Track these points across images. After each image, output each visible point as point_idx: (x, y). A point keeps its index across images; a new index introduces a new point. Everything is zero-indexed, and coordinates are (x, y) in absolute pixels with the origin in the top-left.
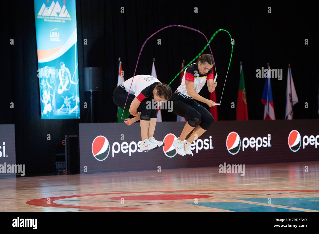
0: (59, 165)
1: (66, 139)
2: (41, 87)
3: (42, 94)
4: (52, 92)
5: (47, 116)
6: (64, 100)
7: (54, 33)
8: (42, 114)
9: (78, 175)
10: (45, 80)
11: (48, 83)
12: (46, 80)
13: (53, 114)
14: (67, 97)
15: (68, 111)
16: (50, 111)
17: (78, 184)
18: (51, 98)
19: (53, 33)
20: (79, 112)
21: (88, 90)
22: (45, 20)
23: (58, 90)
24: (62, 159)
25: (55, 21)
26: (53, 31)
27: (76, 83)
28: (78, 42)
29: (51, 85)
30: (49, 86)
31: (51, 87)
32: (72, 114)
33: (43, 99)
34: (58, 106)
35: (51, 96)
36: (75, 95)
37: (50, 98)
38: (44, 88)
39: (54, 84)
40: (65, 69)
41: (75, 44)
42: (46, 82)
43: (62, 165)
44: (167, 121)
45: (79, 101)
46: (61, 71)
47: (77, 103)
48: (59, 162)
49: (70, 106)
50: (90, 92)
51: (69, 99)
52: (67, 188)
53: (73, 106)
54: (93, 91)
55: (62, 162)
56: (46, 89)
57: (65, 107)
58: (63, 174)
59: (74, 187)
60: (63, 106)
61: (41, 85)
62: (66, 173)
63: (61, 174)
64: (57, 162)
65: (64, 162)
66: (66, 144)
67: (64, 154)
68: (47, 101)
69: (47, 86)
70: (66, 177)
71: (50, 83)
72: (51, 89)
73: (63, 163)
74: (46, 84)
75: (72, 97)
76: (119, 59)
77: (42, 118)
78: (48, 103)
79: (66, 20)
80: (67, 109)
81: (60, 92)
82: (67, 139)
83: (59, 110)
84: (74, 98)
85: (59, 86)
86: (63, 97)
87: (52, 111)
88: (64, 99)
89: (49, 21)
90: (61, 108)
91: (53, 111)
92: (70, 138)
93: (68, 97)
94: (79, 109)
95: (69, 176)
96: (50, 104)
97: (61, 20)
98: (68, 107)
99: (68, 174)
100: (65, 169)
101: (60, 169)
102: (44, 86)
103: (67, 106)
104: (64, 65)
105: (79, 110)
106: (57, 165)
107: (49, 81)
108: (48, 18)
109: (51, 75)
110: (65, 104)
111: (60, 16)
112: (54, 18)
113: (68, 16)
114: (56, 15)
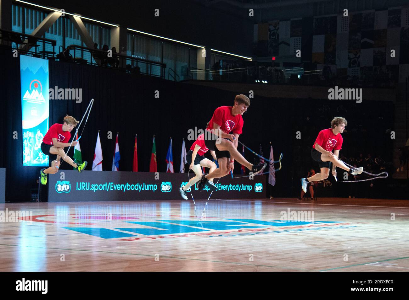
0: (33, 196)
3: (24, 149)
4: (31, 148)
5: (27, 164)
7: (34, 110)
8: (24, 162)
9: (47, 203)
11: (28, 142)
12: (27, 140)
13: (31, 163)
15: (41, 162)
16: (29, 161)
17: (46, 208)
18: (30, 152)
20: (48, 162)
22: (28, 102)
23: (35, 147)
24: (36, 192)
25: (35, 102)
28: (49, 117)
29: (30, 144)
30: (29, 145)
31: (30, 145)
32: (43, 163)
33: (24, 153)
34: (35, 158)
37: (29, 152)
38: (25, 146)
39: (33, 143)
40: (40, 134)
41: (47, 118)
42: (27, 142)
43: (36, 196)
44: (107, 170)
46: (37, 135)
48: (34, 194)
49: (42, 158)
52: (38, 210)
53: (44, 158)
56: (27, 146)
57: (39, 159)
58: (36, 202)
59: (44, 210)
60: (38, 158)
61: (24, 144)
62: (39, 201)
63: (35, 201)
64: (32, 194)
65: (37, 194)
67: (38, 189)
68: (27, 154)
69: (27, 144)
70: (38, 204)
71: (30, 142)
72: (30, 146)
73: (37, 195)
74: (27, 143)
78: (28, 156)
79: (42, 102)
80: (40, 160)
83: (35, 161)
85: (36, 145)
86: (38, 152)
88: (39, 153)
89: (31, 102)
90: (37, 159)
91: (31, 161)
93: (41, 152)
94: (48, 160)
95: (40, 203)
96: (29, 156)
97: (39, 102)
98: (41, 159)
99: (40, 202)
100: (38, 198)
101: (34, 198)
104: (39, 131)
106: (32, 196)
107: (29, 141)
108: (30, 100)
109: (30, 137)
110: (39, 157)
111: (38, 99)
112: (34, 100)
113: (44, 99)
114: (36, 99)
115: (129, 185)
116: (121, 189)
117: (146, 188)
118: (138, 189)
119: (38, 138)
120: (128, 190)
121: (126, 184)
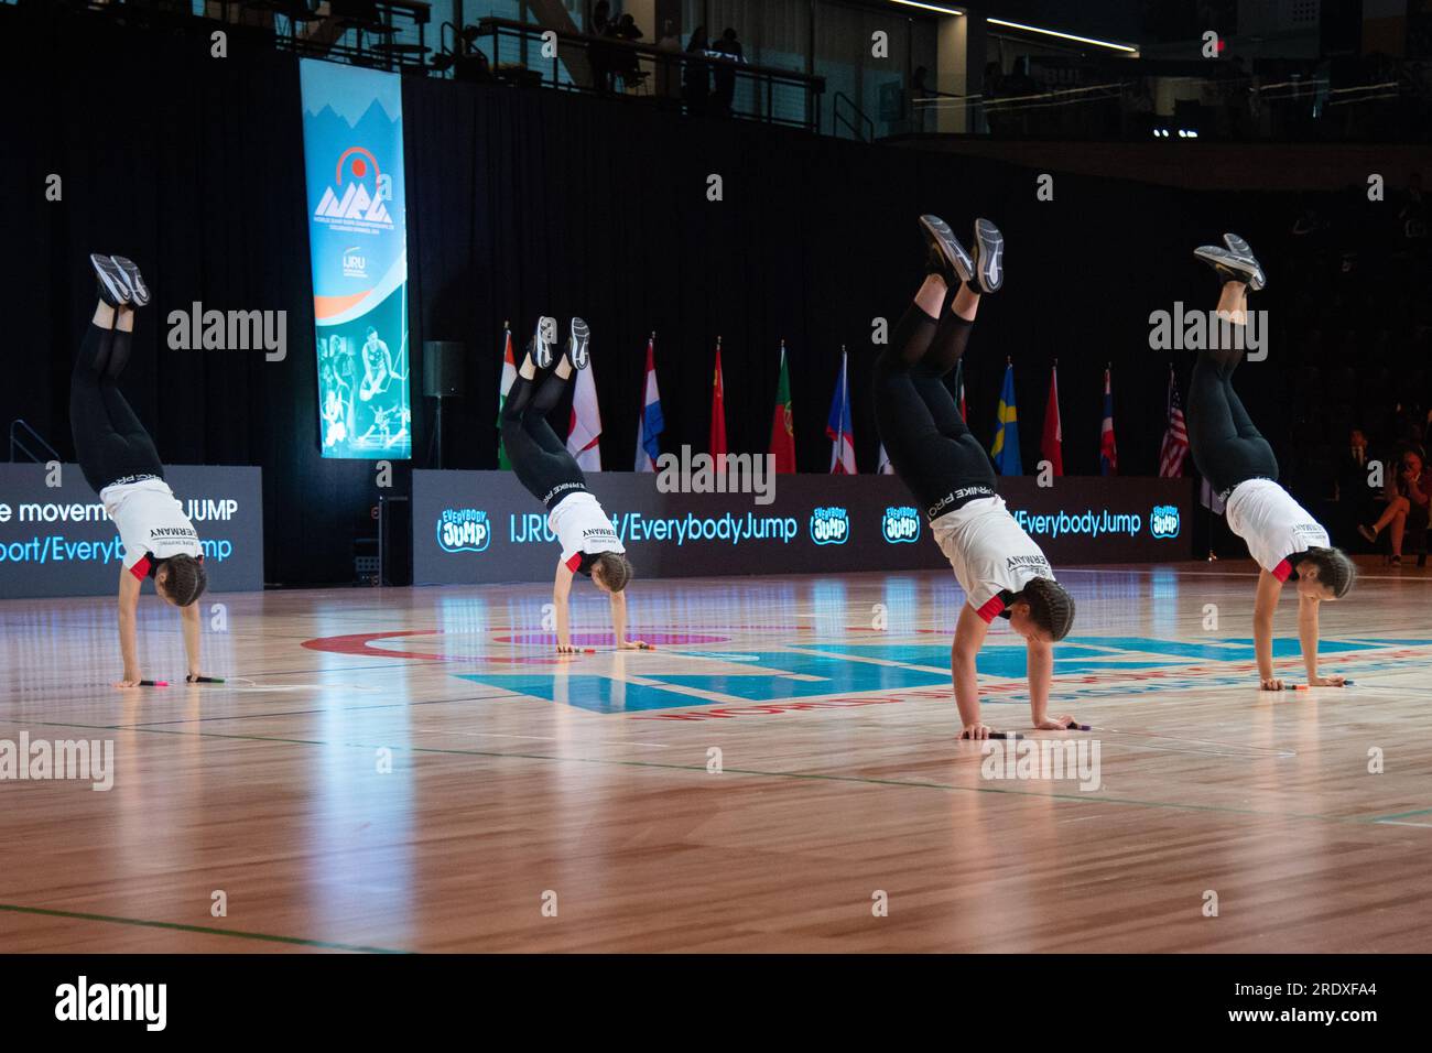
0: (361, 563)
1: (380, 503)
2: (321, 384)
3: (324, 400)
4: (346, 396)
5: (335, 450)
6: (374, 416)
7: (353, 258)
8: (324, 445)
9: (408, 588)
10: (331, 368)
11: (336, 375)
12: (334, 367)
13: (349, 447)
14: (381, 409)
15: (384, 442)
16: (341, 440)
17: (408, 607)
18: (345, 408)
19: (351, 259)
20: (410, 445)
21: (432, 394)
22: (332, 227)
23: (362, 391)
24: (371, 550)
25: (356, 230)
26: (351, 254)
27: (404, 378)
28: (409, 282)
29: (344, 378)
30: (340, 381)
31: (346, 384)
32: (392, 448)
33: (325, 412)
34: (361, 430)
35: (343, 405)
36: (401, 405)
37: (341, 408)
38: (328, 386)
39: (353, 377)
40: (378, 344)
41: (401, 287)
42: (332, 373)
43: (369, 564)
45: (409, 420)
46: (368, 347)
47: (404, 424)
48: (363, 558)
49: (387, 429)
50: (436, 398)
51: (386, 413)
52: (380, 615)
53: (394, 430)
54: (443, 397)
55: (369, 558)
56: (334, 388)
57: (377, 432)
58: (371, 586)
59: (397, 614)
60: (373, 428)
61: (322, 379)
62: (381, 583)
63: (369, 584)
64: (358, 558)
65: (375, 558)
66: (380, 517)
67: (374, 540)
68: (335, 417)
69: (335, 381)
70: (378, 591)
71: (344, 375)
72: (345, 388)
73: (372, 561)
74: (332, 377)
75: (394, 410)
76: (507, 324)
77: (323, 456)
78: (336, 422)
79: (380, 229)
80: (382, 436)
81: (366, 396)
82: (383, 506)
83: (362, 439)
84: (398, 411)
85: (363, 383)
86: (372, 407)
87: (346, 440)
88: (375, 412)
89: (342, 228)
90: (367, 435)
91: (349, 440)
92: (391, 502)
93: (384, 410)
94: (410, 437)
95: (386, 589)
96: (341, 424)
97: (370, 228)
98: (385, 432)
99: (385, 584)
100: (377, 573)
101: (365, 573)
102: (329, 380)
103: (381, 429)
104: (375, 334)
105: (409, 439)
106: (358, 564)
107: (340, 370)
108: (339, 222)
109: (344, 357)
110: (377, 425)
111: (367, 218)
112: (352, 223)
113: (388, 219)
114: (359, 216)
115: (696, 521)
116: (670, 537)
117: (759, 532)
118: (728, 535)
119: (372, 358)
120: (692, 539)
121: (687, 518)
